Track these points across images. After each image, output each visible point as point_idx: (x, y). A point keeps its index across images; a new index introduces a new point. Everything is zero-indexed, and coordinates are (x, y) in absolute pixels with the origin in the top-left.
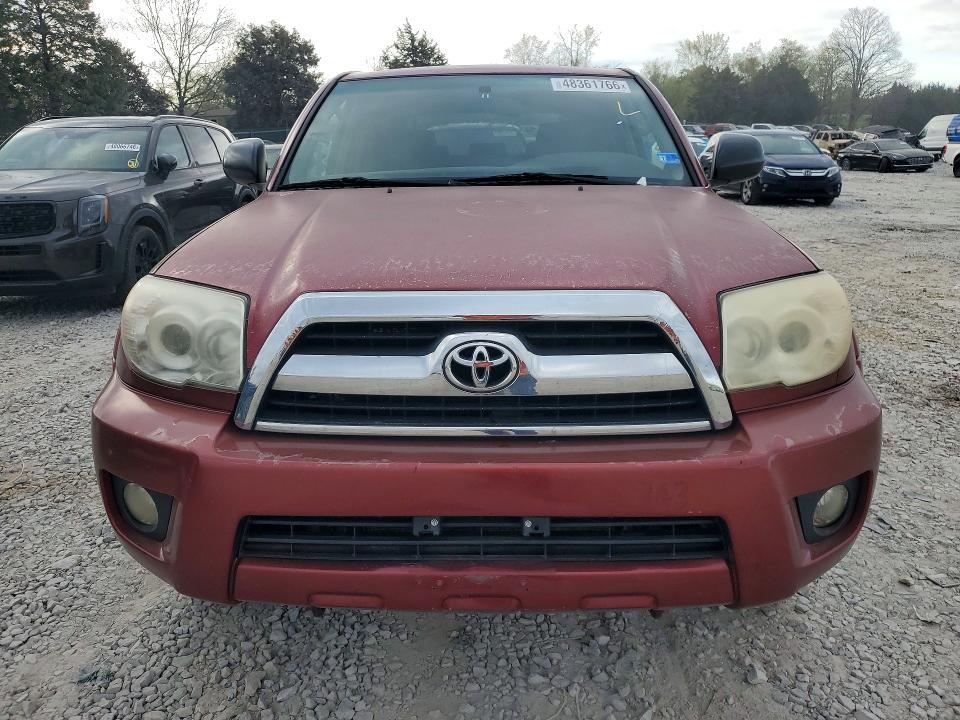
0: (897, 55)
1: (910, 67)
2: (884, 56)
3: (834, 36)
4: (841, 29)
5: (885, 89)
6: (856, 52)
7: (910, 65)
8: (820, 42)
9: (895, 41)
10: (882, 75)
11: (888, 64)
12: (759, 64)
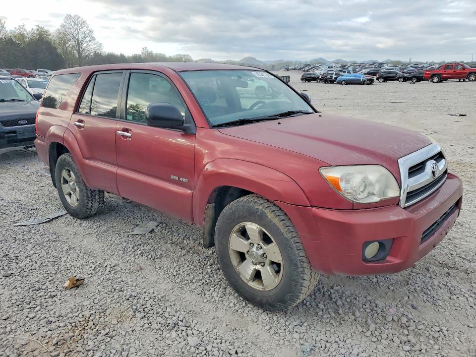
0: (94, 39)
1: (101, 45)
2: (88, 39)
3: (62, 26)
4: (65, 24)
5: (92, 54)
6: (75, 35)
7: (100, 44)
8: (56, 29)
9: (91, 32)
10: (89, 48)
11: (90, 43)
12: (26, 37)
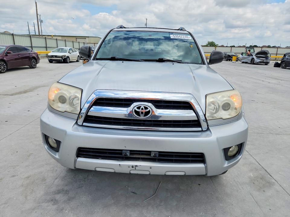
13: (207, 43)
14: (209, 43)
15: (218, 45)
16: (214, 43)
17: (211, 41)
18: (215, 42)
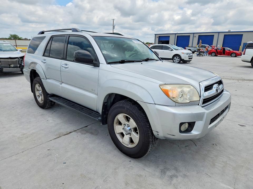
13: (10, 36)
14: (11, 36)
15: (22, 38)
16: (16, 36)
17: (13, 34)
18: (18, 35)
